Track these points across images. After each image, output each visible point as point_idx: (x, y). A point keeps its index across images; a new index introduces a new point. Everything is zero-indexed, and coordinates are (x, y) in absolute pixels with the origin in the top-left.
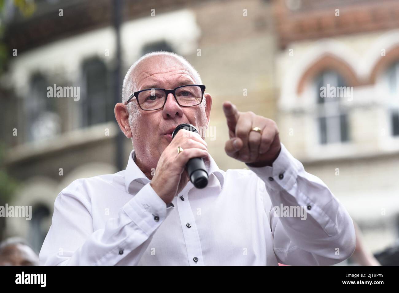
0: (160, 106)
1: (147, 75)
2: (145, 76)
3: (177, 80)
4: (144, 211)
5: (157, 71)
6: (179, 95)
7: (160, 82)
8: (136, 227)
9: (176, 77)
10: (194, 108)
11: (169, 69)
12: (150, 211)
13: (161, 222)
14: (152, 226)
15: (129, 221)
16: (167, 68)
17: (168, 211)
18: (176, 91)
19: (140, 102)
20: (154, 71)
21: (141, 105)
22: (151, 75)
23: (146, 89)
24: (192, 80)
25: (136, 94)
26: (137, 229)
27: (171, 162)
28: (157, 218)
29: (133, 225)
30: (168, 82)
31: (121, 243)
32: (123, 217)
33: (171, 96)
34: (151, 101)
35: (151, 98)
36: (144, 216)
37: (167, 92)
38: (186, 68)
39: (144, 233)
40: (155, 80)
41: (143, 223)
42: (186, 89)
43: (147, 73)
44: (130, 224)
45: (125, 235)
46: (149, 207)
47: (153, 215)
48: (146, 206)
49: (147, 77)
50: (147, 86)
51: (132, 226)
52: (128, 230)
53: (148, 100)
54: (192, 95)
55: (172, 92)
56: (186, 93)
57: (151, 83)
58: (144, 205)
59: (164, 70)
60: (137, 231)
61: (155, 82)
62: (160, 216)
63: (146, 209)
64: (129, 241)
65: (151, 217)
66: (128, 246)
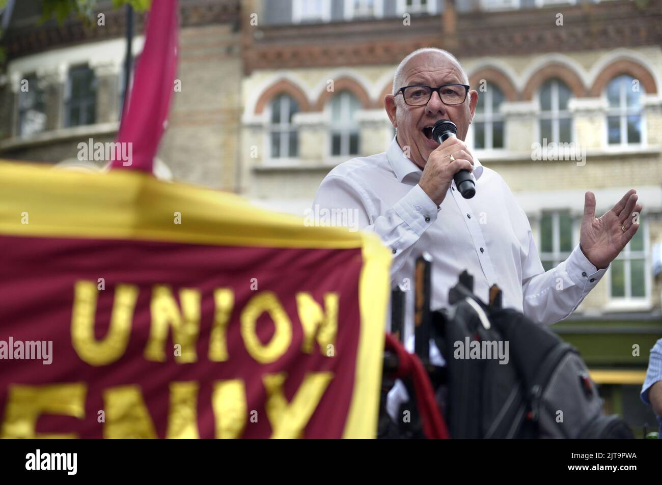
0: (424, 102)
1: (415, 72)
2: (413, 73)
3: (442, 80)
4: (415, 212)
5: (425, 69)
6: (444, 93)
7: (427, 80)
8: (408, 227)
9: (442, 76)
10: (455, 106)
11: (437, 69)
12: (421, 213)
13: (431, 222)
14: (423, 227)
15: (401, 221)
16: (434, 67)
17: (438, 211)
18: (441, 89)
19: (406, 98)
20: (422, 68)
21: (406, 100)
22: (419, 72)
23: (413, 85)
24: (458, 80)
25: (403, 90)
26: (409, 229)
27: (442, 169)
28: (428, 219)
29: (406, 225)
30: (434, 80)
31: (395, 242)
32: (395, 217)
33: (435, 93)
34: (416, 96)
35: (418, 93)
36: (416, 217)
37: (432, 90)
38: (453, 67)
39: (416, 233)
40: (423, 78)
41: (415, 223)
42: (451, 88)
43: (416, 70)
44: (402, 225)
45: (398, 235)
46: (421, 208)
47: (424, 216)
48: (418, 208)
49: (415, 73)
50: (415, 83)
51: (404, 227)
52: (401, 230)
53: (414, 96)
54: (457, 94)
55: (438, 90)
56: (450, 92)
57: (418, 80)
58: (415, 207)
59: (432, 69)
60: (409, 231)
61: (422, 80)
62: (431, 217)
63: (417, 210)
64: (402, 241)
65: (422, 218)
66: (401, 245)
